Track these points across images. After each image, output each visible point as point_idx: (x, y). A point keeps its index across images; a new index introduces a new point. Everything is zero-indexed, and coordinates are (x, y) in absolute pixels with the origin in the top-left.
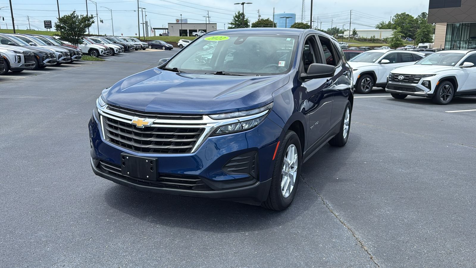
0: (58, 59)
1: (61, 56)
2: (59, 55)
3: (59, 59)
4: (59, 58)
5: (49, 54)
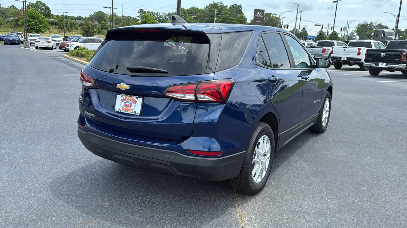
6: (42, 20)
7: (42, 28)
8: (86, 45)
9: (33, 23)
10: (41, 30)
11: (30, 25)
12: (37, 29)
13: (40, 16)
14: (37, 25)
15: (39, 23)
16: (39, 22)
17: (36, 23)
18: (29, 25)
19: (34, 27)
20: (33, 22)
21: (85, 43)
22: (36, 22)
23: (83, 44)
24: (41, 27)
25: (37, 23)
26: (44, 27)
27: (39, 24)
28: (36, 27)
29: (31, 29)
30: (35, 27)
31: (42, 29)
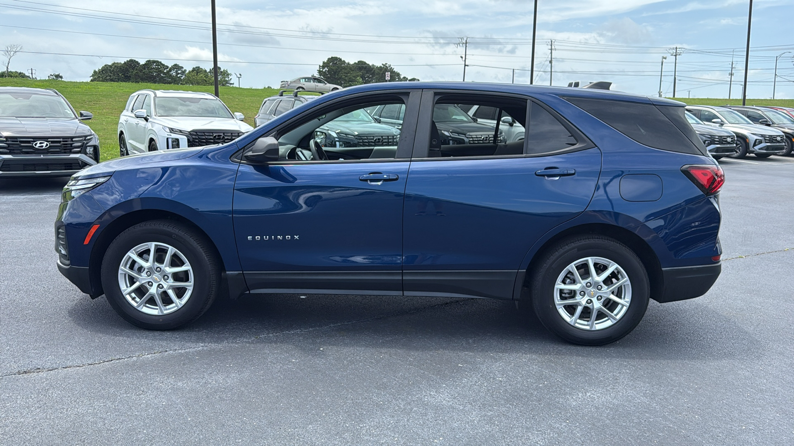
0: (753, 147)
1: (761, 142)
2: (756, 140)
3: (755, 148)
4: (755, 145)
5: (717, 137)
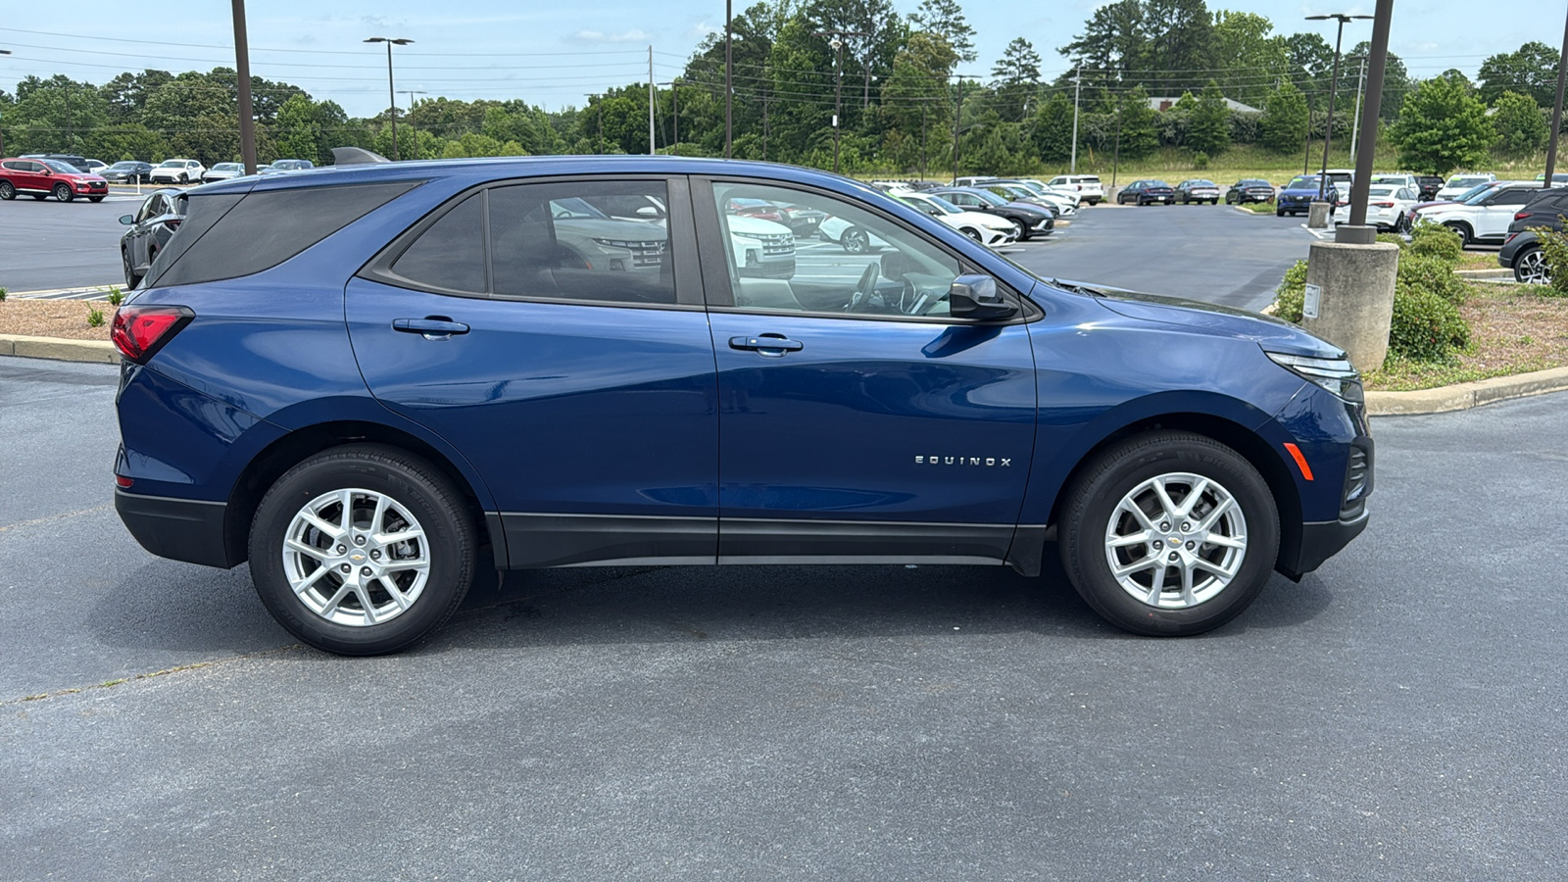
6: (1470, 119)
7: (1466, 148)
8: (1489, 214)
9: (1431, 135)
10: (1460, 157)
11: (1420, 141)
12: (1443, 157)
13: (1466, 105)
14: (1449, 138)
15: (1457, 131)
16: (1456, 127)
17: (1445, 132)
18: (1416, 141)
19: (1434, 147)
20: (1435, 131)
21: (1489, 207)
22: (1446, 129)
23: (1478, 212)
24: (1464, 146)
25: (1450, 132)
26: (1474, 147)
27: (1455, 135)
28: (1445, 148)
29: (1424, 158)
30: (1439, 147)
31: (1464, 156)
